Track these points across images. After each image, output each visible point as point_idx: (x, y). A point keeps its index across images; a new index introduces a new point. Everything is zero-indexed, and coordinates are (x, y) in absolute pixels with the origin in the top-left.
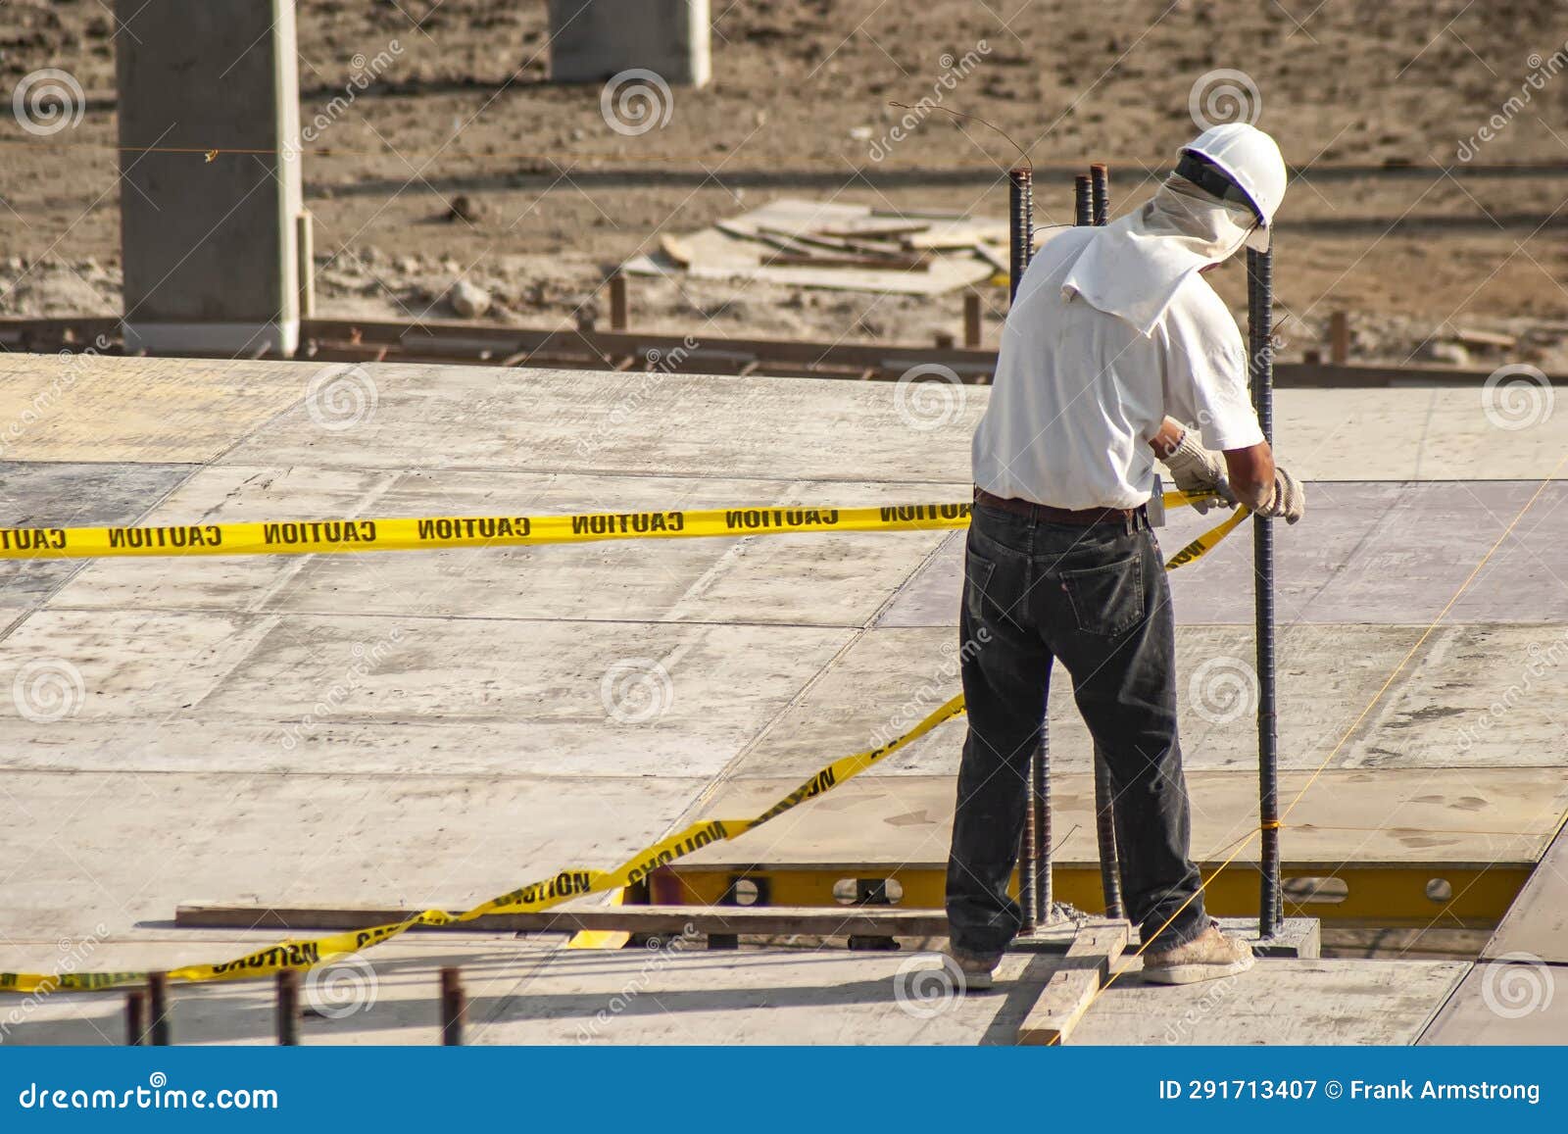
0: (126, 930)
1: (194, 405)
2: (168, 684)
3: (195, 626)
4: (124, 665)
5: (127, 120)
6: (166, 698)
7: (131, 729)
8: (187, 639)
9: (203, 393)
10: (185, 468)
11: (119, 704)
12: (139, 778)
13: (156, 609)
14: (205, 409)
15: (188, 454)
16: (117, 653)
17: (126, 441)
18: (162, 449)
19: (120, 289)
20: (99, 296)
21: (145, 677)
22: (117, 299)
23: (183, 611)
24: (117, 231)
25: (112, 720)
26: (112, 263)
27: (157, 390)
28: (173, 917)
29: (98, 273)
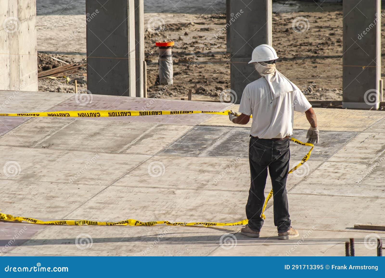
0: (344, 229)
1: (359, 119)
2: (352, 178)
3: (359, 166)
4: (344, 174)
5: (345, 60)
6: (352, 181)
7: (345, 187)
8: (357, 169)
9: (361, 117)
10: (357, 133)
11: (343, 182)
12: (347, 197)
13: (350, 162)
14: (361, 120)
15: (358, 130)
16: (342, 171)
17: (345, 127)
18: (352, 129)
19: (342, 95)
20: (338, 96)
21: (348, 176)
22: (341, 97)
23: (356, 163)
24: (342, 83)
25: (341, 185)
26: (340, 89)
27: (351, 116)
28: (354, 227)
29: (338, 92)
